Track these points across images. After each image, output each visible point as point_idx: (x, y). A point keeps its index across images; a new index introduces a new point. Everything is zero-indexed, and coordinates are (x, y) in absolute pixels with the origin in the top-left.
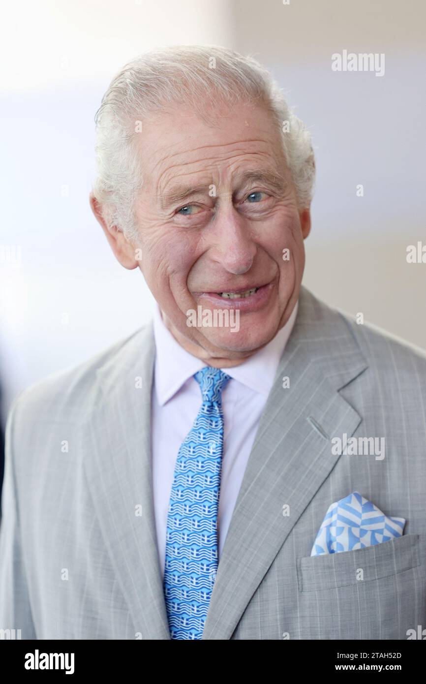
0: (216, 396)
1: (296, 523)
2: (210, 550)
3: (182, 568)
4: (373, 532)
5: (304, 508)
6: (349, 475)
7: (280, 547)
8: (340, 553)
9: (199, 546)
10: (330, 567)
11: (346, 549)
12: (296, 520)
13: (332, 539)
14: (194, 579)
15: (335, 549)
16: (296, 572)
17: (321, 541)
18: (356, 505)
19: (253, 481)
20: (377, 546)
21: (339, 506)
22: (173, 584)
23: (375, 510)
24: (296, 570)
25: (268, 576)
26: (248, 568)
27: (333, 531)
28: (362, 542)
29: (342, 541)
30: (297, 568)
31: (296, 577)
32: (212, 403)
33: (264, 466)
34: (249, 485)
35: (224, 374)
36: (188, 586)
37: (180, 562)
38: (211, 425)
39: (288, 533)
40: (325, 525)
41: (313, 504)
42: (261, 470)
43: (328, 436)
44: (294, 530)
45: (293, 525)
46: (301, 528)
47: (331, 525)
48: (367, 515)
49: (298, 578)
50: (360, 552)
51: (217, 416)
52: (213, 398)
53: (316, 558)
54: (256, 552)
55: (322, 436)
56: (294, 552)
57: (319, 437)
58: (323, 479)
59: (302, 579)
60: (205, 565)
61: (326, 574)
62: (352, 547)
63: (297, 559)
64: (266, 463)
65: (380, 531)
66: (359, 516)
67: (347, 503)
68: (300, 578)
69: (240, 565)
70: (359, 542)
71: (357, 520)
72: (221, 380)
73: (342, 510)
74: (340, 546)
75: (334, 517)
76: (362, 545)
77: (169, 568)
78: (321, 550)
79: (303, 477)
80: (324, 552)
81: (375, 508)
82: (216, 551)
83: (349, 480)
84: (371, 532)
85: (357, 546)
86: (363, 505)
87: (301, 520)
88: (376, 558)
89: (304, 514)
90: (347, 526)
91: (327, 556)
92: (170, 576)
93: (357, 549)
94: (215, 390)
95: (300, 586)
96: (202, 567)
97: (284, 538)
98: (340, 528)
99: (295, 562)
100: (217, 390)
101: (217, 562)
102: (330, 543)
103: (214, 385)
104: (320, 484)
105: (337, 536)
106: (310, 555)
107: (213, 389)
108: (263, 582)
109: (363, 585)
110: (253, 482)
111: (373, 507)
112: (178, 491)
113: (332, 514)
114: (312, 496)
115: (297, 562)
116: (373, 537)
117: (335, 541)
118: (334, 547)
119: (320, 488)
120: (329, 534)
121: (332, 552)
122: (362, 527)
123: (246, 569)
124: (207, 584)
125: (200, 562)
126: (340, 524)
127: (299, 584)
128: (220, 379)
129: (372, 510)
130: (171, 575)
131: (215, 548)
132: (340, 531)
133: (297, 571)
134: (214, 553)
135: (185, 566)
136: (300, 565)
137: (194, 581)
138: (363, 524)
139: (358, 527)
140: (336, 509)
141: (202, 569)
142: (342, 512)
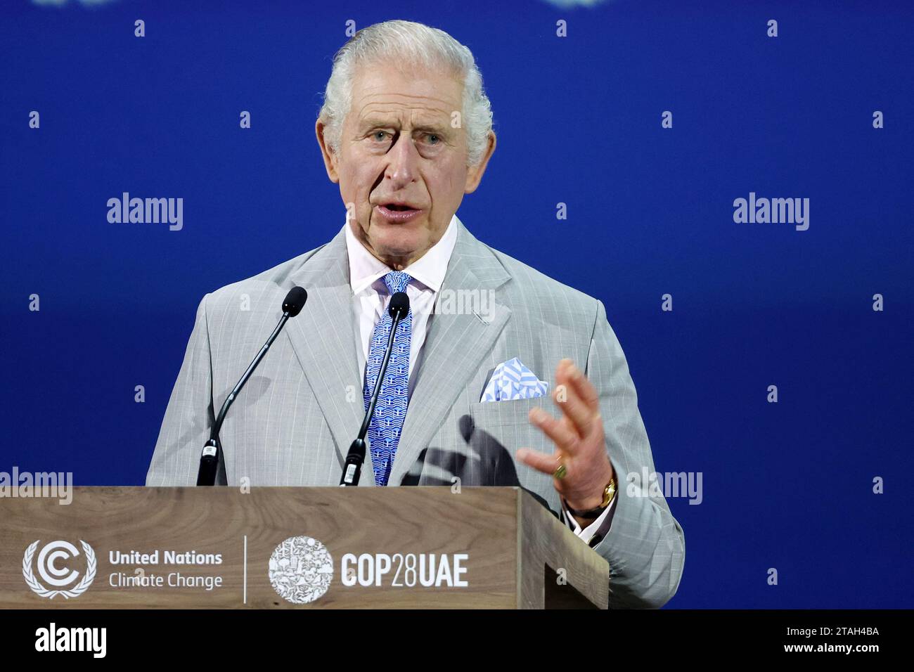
1: (468, 380)
4: (529, 387)
5: (473, 369)
8: (504, 401)
11: (509, 398)
12: (468, 378)
13: (499, 389)
15: (501, 398)
17: (490, 390)
18: (517, 366)
20: (530, 399)
21: (505, 365)
23: (529, 372)
27: (500, 383)
28: (520, 394)
29: (507, 391)
40: (494, 380)
44: (467, 385)
45: (466, 381)
47: (498, 379)
48: (525, 374)
53: (485, 403)
54: (437, 399)
56: (468, 399)
58: (487, 351)
61: (493, 416)
62: (513, 397)
65: (533, 388)
66: (520, 374)
67: (511, 364)
69: (425, 408)
70: (518, 393)
71: (518, 378)
74: (505, 395)
75: (502, 373)
76: (520, 396)
78: (490, 397)
79: (471, 349)
80: (492, 399)
81: (531, 369)
84: (527, 387)
85: (517, 397)
86: (523, 367)
90: (510, 381)
91: (494, 402)
93: (516, 399)
98: (505, 381)
99: (468, 406)
102: (497, 393)
105: (503, 387)
106: (480, 401)
113: (499, 372)
114: (479, 362)
116: (528, 391)
117: (502, 391)
118: (501, 395)
119: (484, 357)
120: (497, 386)
121: (498, 399)
122: (521, 383)
123: (430, 410)
126: (505, 378)
132: (506, 383)
136: (473, 409)
138: (522, 380)
139: (518, 382)
140: (503, 368)
141: (396, 414)
142: (507, 369)
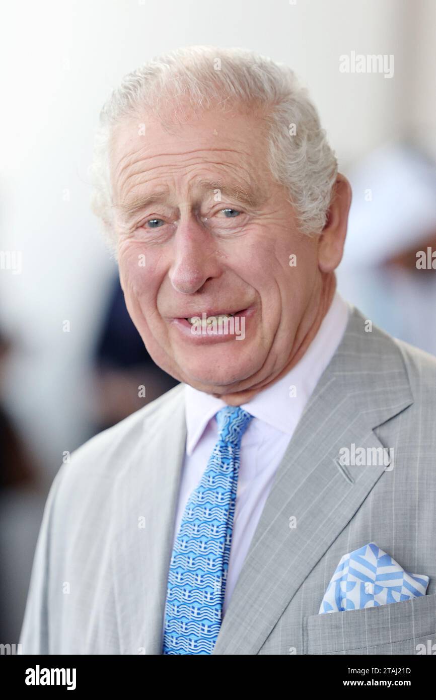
0: (232, 435)
1: (307, 577)
2: (213, 609)
3: (180, 629)
4: (390, 589)
5: (317, 560)
6: (370, 524)
7: (287, 604)
8: (350, 611)
9: (201, 604)
10: (337, 627)
11: (357, 607)
12: (307, 575)
13: (342, 595)
14: (193, 641)
15: (345, 608)
16: (301, 632)
17: (329, 596)
18: (371, 557)
19: (266, 529)
20: (393, 605)
21: (352, 557)
22: (171, 646)
23: (393, 565)
24: (301, 629)
25: (272, 635)
26: (252, 627)
27: (344, 585)
28: (375, 599)
29: (353, 597)
30: (303, 627)
31: (301, 637)
32: (227, 443)
33: (279, 513)
34: (261, 534)
35: (243, 411)
36: (186, 650)
37: (179, 622)
38: (222, 467)
39: (297, 588)
40: (336, 579)
41: (327, 556)
42: (276, 518)
43: (354, 479)
44: (304, 585)
45: (303, 580)
46: (311, 583)
47: (341, 579)
48: (382, 570)
49: (303, 639)
50: (373, 611)
51: (230, 458)
52: (227, 437)
53: (323, 616)
54: (261, 610)
55: (347, 480)
56: (302, 609)
57: (345, 480)
58: (341, 529)
59: (308, 640)
60: (206, 626)
61: (333, 634)
62: (364, 606)
63: (304, 616)
64: (282, 510)
65: (398, 589)
66: (374, 570)
67: (361, 554)
68: (305, 639)
69: (243, 624)
70: (373, 599)
71: (372, 576)
72: (239, 418)
73: (354, 562)
74: (351, 604)
75: (346, 570)
76: (375, 602)
77: (168, 628)
78: (328, 606)
79: (321, 526)
80: (332, 609)
81: (393, 562)
82: (220, 611)
83: (370, 530)
84: (387, 589)
85: (370, 604)
86: (380, 558)
87: (312, 574)
88: (391, 618)
89: (317, 567)
90: (359, 582)
91: (335, 614)
92: (169, 638)
93: (369, 607)
94: (230, 429)
95: (305, 648)
96: (203, 628)
97: (292, 595)
98: (352, 582)
99: (301, 620)
100: (233, 429)
101: (220, 624)
102: (339, 600)
103: (230, 423)
104: (337, 534)
105: (347, 591)
106: (318, 614)
107: (228, 429)
108: (267, 642)
109: (374, 648)
110: (266, 531)
111: (391, 561)
112: (182, 541)
113: (343, 567)
114: (327, 547)
115: (303, 620)
116: (390, 595)
117: (346, 597)
118: (344, 604)
119: (336, 538)
120: (339, 590)
121: (342, 609)
122: (378, 583)
123: (249, 628)
124: (207, 648)
125: (200, 623)
126: (351, 578)
127: (303, 646)
128: (238, 416)
129: (389, 564)
130: (169, 636)
131: (218, 607)
133: (303, 630)
134: (216, 612)
135: (184, 626)
136: (307, 624)
137: (193, 643)
138: (377, 580)
139: (372, 582)
140: (348, 561)
141: (203, 630)
142: (354, 564)
